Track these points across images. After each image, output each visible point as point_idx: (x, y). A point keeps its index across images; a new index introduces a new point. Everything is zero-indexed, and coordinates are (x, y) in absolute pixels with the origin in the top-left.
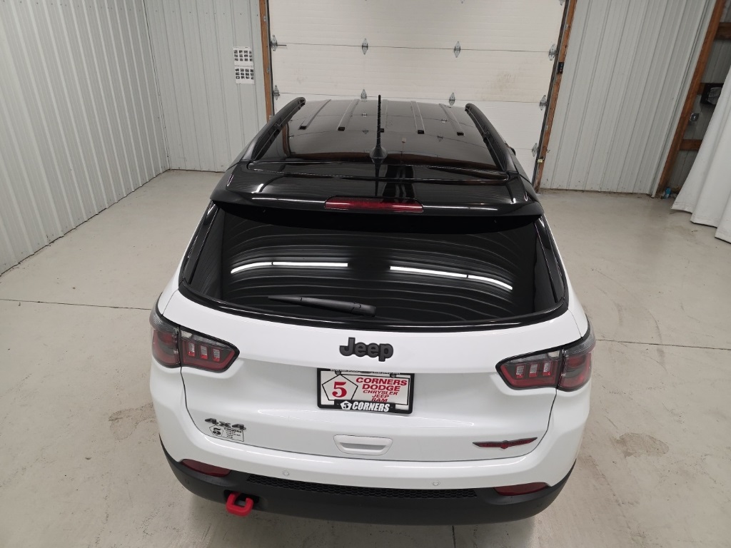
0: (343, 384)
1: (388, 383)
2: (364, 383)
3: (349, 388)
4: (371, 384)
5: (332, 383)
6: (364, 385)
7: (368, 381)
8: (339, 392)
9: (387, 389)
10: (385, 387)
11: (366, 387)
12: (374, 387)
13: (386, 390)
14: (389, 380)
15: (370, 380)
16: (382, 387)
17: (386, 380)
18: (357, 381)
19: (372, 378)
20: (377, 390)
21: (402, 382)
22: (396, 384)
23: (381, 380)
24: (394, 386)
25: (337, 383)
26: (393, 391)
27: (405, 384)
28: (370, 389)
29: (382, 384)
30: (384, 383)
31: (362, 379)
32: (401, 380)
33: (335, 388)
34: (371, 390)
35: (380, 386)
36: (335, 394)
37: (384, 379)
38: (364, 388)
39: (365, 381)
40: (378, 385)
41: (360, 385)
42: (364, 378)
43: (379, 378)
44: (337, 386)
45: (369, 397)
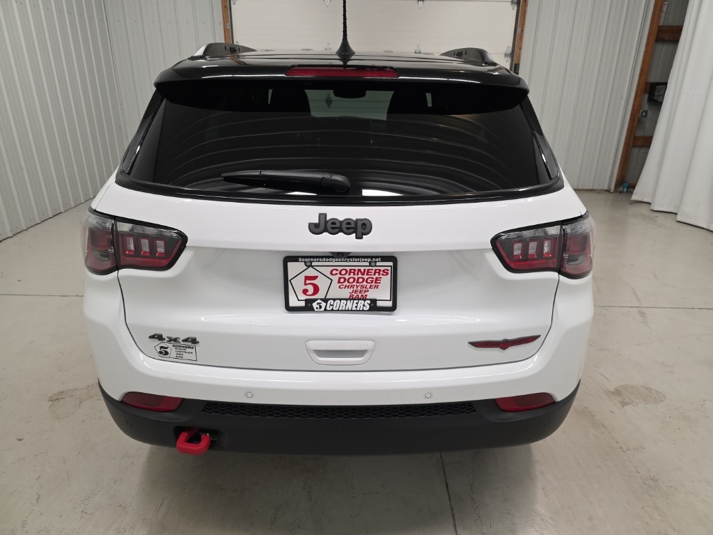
0: (315, 278)
1: (367, 274)
2: (339, 275)
3: (322, 282)
4: (347, 277)
5: (302, 277)
6: (340, 278)
7: (343, 272)
8: (311, 289)
9: (367, 282)
10: (363, 279)
11: (342, 280)
12: (351, 280)
13: (365, 283)
14: (368, 270)
15: (346, 270)
16: (361, 280)
17: (365, 270)
18: (331, 273)
19: (348, 268)
20: (355, 284)
21: (384, 271)
22: (377, 275)
23: (359, 270)
24: (374, 277)
25: (307, 278)
26: (373, 284)
27: (387, 274)
28: (346, 283)
29: (360, 275)
30: (363, 274)
31: (337, 270)
32: (382, 269)
33: (305, 284)
34: (348, 284)
35: (358, 278)
36: (305, 292)
37: (362, 269)
38: (339, 282)
39: (340, 273)
40: (356, 277)
41: (335, 279)
42: (340, 269)
43: (357, 268)
44: (308, 282)
45: (346, 293)
